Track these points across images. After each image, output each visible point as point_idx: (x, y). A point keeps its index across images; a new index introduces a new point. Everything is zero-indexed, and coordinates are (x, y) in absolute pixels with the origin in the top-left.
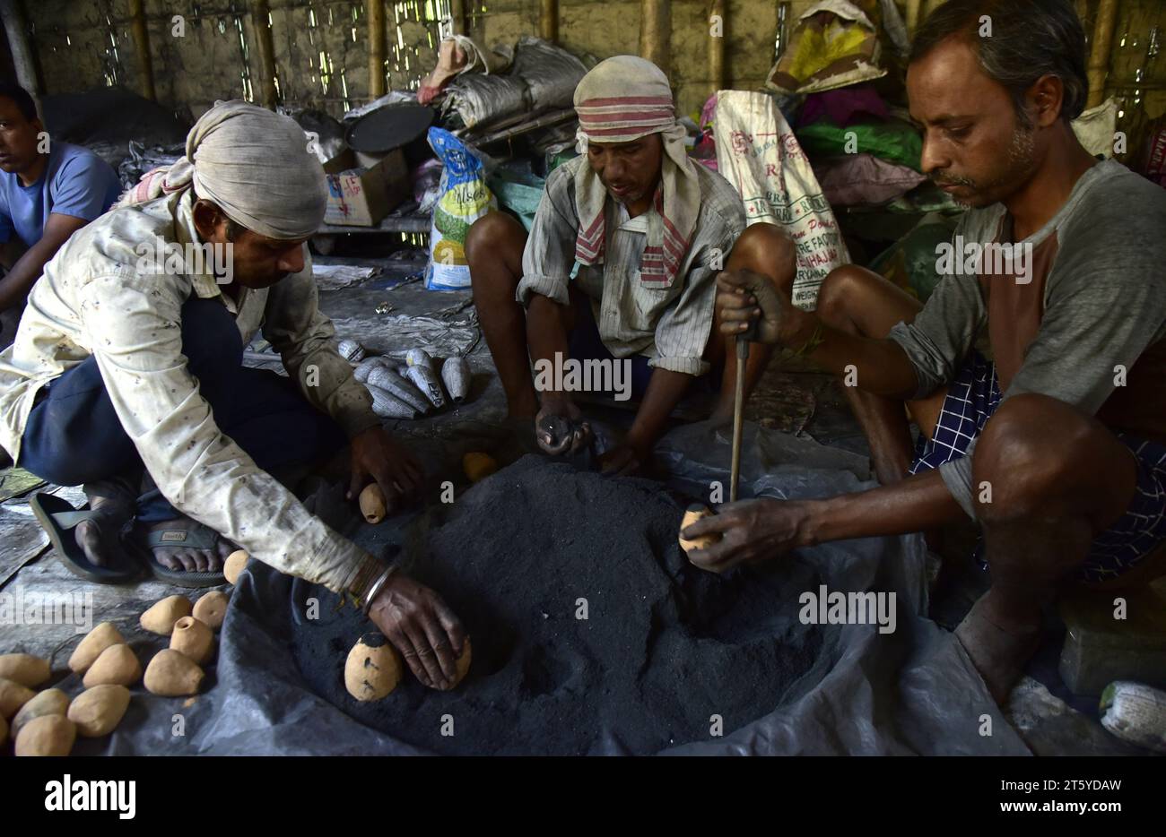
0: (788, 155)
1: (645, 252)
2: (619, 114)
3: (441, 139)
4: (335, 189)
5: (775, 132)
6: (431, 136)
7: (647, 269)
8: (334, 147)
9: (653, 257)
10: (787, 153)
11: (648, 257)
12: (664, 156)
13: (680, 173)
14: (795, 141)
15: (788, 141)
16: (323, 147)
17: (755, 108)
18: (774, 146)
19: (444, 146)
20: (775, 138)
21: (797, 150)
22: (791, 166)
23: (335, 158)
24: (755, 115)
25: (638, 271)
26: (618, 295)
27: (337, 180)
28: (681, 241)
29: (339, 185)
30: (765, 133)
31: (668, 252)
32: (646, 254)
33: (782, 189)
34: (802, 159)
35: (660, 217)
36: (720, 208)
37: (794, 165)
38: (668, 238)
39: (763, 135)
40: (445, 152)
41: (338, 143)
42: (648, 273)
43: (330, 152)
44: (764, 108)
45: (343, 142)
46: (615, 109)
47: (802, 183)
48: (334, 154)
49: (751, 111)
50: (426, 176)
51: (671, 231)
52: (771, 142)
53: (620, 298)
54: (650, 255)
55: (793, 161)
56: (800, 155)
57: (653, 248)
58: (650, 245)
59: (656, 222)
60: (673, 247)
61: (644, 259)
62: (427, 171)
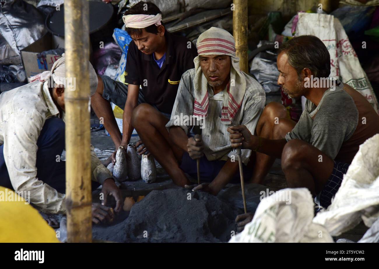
0: (344, 53)
1: (222, 109)
2: (217, 44)
3: (122, 37)
4: (42, 63)
5: (334, 38)
6: (116, 35)
7: (223, 116)
8: (38, 31)
9: (226, 111)
10: (344, 51)
11: (224, 111)
12: (231, 67)
13: (237, 75)
14: (349, 44)
15: (345, 44)
16: (30, 31)
17: (322, 24)
18: (333, 48)
19: (124, 42)
20: (334, 43)
21: (350, 49)
22: (345, 60)
23: (39, 40)
24: (322, 28)
25: (219, 117)
26: (210, 128)
27: (44, 57)
28: (237, 104)
29: (45, 61)
30: (328, 39)
31: (230, 107)
32: (223, 110)
33: (337, 75)
34: (353, 56)
35: (228, 94)
36: (251, 91)
37: (348, 59)
38: (231, 102)
39: (327, 40)
40: (125, 45)
41: (40, 28)
42: (224, 118)
43: (36, 35)
44: (327, 24)
45: (45, 27)
46: (216, 42)
47: (351, 71)
48: (38, 37)
49: (319, 26)
50: (106, 55)
51: (232, 99)
52: (332, 45)
53: (211, 130)
54: (225, 110)
55: (346, 56)
56: (351, 53)
57: (226, 107)
58: (225, 106)
59: (227, 95)
60: (232, 106)
61: (222, 112)
62: (107, 51)
